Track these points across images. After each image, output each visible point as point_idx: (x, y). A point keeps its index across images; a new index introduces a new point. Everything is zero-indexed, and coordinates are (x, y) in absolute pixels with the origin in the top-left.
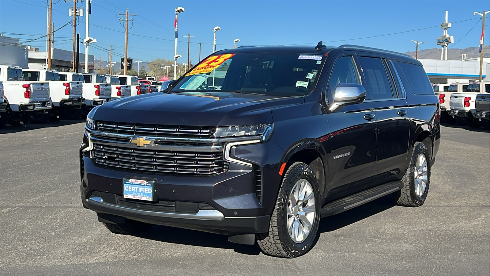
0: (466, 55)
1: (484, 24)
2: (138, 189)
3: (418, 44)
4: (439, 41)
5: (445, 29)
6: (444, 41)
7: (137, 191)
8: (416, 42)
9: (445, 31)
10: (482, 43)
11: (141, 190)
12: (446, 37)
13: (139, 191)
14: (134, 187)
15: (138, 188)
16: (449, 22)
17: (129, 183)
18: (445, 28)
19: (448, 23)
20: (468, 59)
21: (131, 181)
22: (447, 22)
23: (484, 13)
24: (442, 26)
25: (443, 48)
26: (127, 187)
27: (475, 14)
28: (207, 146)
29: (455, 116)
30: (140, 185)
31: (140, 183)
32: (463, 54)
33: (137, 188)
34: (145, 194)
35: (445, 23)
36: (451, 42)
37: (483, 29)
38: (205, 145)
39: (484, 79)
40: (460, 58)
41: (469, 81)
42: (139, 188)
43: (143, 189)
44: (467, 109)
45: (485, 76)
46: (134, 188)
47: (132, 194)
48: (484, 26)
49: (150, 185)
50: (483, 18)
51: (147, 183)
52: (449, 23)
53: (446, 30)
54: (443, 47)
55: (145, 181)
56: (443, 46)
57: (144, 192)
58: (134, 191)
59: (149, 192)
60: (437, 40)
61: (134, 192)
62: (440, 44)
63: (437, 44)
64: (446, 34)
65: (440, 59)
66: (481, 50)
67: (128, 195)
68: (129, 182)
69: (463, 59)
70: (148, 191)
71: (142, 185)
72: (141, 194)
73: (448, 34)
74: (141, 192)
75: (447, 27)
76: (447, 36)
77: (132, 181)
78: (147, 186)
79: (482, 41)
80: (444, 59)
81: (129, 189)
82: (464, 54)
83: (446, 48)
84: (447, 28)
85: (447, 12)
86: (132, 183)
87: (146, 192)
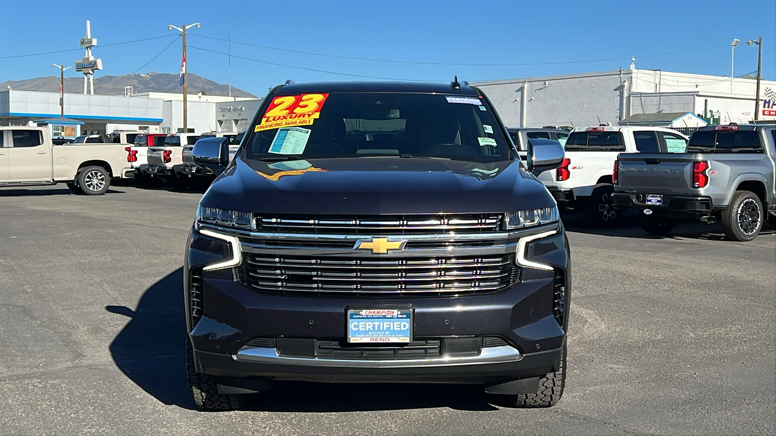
0: (131, 88)
1: (185, 43)
2: (379, 326)
3: (64, 69)
4: (79, 66)
5: (87, 48)
6: (88, 66)
7: (376, 329)
8: (61, 67)
9: (87, 51)
10: (184, 72)
11: (385, 327)
12: (90, 60)
13: (381, 329)
14: (371, 324)
15: (379, 323)
16: (92, 37)
17: (361, 317)
18: (87, 45)
19: (91, 39)
20: (134, 95)
21: (364, 312)
22: (89, 37)
23: (184, 28)
24: (82, 43)
25: (86, 78)
26: (357, 324)
27: (170, 29)
28: (496, 244)
29: (154, 174)
30: (384, 317)
31: (384, 314)
32: (126, 87)
33: (376, 324)
34: (394, 333)
35: (87, 39)
36: (98, 68)
37: (184, 51)
38: (493, 244)
39: (161, 124)
40: (120, 92)
41: (139, 127)
42: (381, 323)
43: (390, 325)
44: (169, 165)
45: (162, 119)
46: (369, 324)
47: (367, 336)
48: (185, 47)
49: (405, 316)
50: (183, 35)
51: (399, 313)
52: (93, 39)
53: (89, 49)
54: (87, 76)
55: (396, 311)
56: (86, 74)
57: (392, 329)
58: (371, 329)
59: (402, 329)
60: (76, 63)
61: (372, 331)
62: (82, 70)
63: (77, 71)
64: (90, 56)
65: (83, 94)
66: (184, 82)
67: (357, 337)
68: (361, 315)
69: (127, 95)
70: (400, 327)
71: (387, 318)
72: (387, 333)
73: (92, 55)
74: (385, 329)
75: (90, 45)
76: (92, 58)
77: (368, 313)
78: (398, 318)
79: (184, 68)
80: (89, 92)
81: (360, 326)
82: (128, 87)
83: (91, 77)
84: (90, 47)
85: (88, 22)
86: (366, 317)
87: (395, 329)
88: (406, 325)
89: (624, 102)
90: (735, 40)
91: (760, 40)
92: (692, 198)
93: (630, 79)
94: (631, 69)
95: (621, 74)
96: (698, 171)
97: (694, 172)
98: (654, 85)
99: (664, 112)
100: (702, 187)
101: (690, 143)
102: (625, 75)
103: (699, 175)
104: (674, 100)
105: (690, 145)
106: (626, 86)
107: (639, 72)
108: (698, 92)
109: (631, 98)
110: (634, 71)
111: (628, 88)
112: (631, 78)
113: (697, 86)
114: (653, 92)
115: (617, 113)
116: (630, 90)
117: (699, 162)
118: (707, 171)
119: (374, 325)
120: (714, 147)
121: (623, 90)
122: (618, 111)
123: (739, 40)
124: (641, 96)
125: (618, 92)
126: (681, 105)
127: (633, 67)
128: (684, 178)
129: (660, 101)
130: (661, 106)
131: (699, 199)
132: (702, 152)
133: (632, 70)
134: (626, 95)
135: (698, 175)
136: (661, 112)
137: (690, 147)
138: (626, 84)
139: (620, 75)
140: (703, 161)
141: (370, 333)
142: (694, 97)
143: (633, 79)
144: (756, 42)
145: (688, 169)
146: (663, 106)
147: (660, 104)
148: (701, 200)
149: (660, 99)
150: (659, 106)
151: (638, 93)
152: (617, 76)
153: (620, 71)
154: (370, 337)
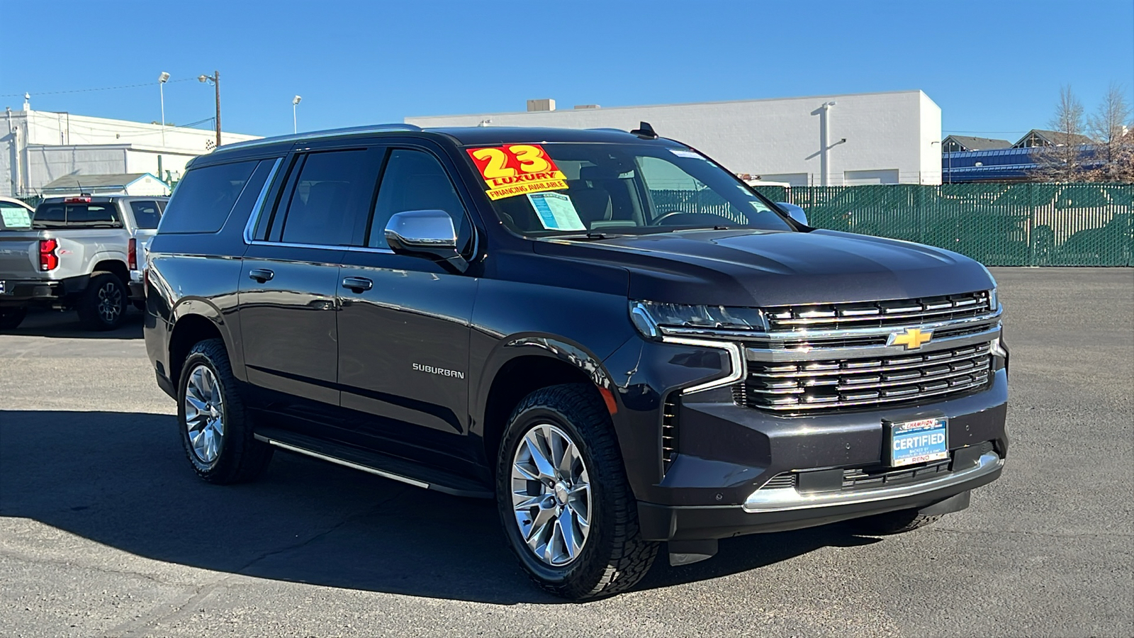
2: (918, 441)
7: (916, 446)
11: (924, 442)
13: (921, 445)
15: (918, 438)
17: (904, 431)
21: (906, 425)
26: (899, 441)
30: (923, 430)
31: (922, 426)
33: (916, 439)
34: (933, 448)
42: (920, 438)
43: (927, 439)
46: (910, 441)
47: (908, 455)
49: (941, 425)
51: (936, 422)
55: (933, 420)
57: (929, 444)
58: (912, 447)
59: (939, 442)
67: (900, 458)
68: (904, 429)
70: (937, 440)
71: (926, 430)
72: (925, 449)
74: (924, 444)
77: (909, 426)
78: (935, 429)
81: (902, 444)
86: (908, 431)
87: (933, 443)
88: (940, 437)
89: (18, 158)
90: (164, 73)
91: (216, 76)
92: (41, 283)
93: (24, 125)
94: (25, 110)
95: (9, 117)
96: (45, 251)
97: (41, 253)
98: (58, 135)
99: (81, 173)
100: (52, 269)
101: (36, 217)
102: (16, 119)
103: (48, 255)
104: (95, 155)
105: (35, 220)
106: (18, 134)
107: (36, 115)
108: (130, 145)
109: (29, 153)
110: (30, 113)
111: (22, 137)
112: (26, 123)
113: (118, 136)
114: (59, 144)
115: (7, 174)
116: (25, 141)
117: (45, 241)
118: (56, 250)
119: (914, 441)
120: (64, 221)
121: (14, 141)
122: (9, 172)
123: (168, 74)
124: (44, 150)
125: (6, 144)
126: (107, 163)
127: (27, 107)
128: (29, 260)
129: (73, 157)
130: (76, 164)
131: (49, 283)
132: (49, 228)
133: (26, 112)
134: (19, 148)
135: (46, 255)
136: (77, 173)
137: (36, 222)
138: (19, 132)
139: (8, 119)
140: (51, 240)
141: (911, 451)
142: (125, 152)
143: (28, 124)
144: (210, 78)
145: (33, 248)
146: (79, 164)
147: (74, 161)
148: (51, 285)
149: (73, 154)
150: (73, 164)
151: (38, 146)
152: (3, 120)
153: (8, 113)
154: (911, 457)
